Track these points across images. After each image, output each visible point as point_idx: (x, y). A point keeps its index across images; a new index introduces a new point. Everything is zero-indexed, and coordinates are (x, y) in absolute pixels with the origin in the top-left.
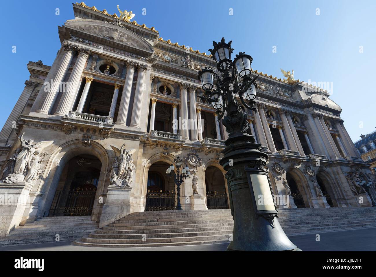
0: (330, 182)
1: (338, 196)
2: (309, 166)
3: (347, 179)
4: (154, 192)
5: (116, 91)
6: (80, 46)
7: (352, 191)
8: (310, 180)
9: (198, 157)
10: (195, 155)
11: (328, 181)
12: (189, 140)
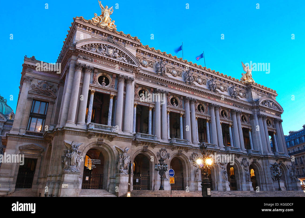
0: (259, 171)
1: (262, 181)
2: (246, 159)
3: (271, 170)
4: (136, 175)
5: (111, 100)
6: (88, 64)
7: (272, 178)
8: (244, 169)
9: (167, 152)
10: (165, 150)
11: (258, 170)
12: (160, 138)
